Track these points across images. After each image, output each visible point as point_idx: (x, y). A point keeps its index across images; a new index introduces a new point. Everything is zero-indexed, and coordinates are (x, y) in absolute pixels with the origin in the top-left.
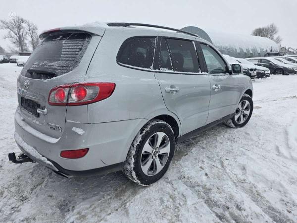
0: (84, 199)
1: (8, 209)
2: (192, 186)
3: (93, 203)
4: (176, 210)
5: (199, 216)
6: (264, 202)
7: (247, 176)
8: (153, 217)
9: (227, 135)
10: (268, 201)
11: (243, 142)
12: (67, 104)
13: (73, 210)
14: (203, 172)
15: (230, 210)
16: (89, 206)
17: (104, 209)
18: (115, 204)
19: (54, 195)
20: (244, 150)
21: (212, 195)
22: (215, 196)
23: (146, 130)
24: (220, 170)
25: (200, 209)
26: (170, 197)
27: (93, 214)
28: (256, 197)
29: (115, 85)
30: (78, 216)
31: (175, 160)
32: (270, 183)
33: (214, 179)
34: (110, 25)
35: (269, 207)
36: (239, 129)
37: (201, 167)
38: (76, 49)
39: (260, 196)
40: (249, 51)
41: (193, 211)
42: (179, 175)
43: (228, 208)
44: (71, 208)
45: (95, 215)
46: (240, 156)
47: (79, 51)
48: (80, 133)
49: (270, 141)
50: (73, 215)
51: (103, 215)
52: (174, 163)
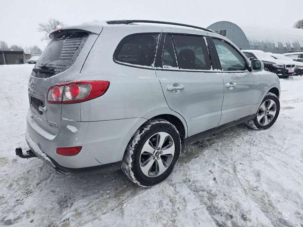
0: (83, 197)
1: (13, 201)
2: (196, 191)
3: (91, 201)
4: (174, 215)
5: (197, 223)
6: (275, 214)
7: (260, 184)
8: (148, 220)
9: (246, 138)
10: (280, 213)
11: (264, 146)
12: (62, 102)
13: (71, 207)
14: (212, 176)
15: (234, 219)
16: (87, 204)
17: (101, 208)
18: (112, 203)
19: (57, 191)
20: (263, 155)
21: (216, 202)
22: (220, 202)
23: (146, 129)
24: (231, 176)
25: (199, 216)
26: (171, 201)
27: (89, 212)
28: (267, 207)
29: (109, 83)
30: (74, 213)
31: (183, 162)
32: (286, 193)
33: (223, 184)
34: (109, 23)
35: (280, 220)
36: (262, 131)
37: (210, 171)
38: (74, 47)
39: (272, 206)
40: (290, 46)
41: (191, 217)
42: (184, 178)
43: (231, 217)
44: (69, 205)
45: (91, 213)
46: (257, 161)
47: (75, 50)
48: (73, 131)
49: (296, 145)
50: (70, 212)
51: (99, 214)
52: (182, 165)
